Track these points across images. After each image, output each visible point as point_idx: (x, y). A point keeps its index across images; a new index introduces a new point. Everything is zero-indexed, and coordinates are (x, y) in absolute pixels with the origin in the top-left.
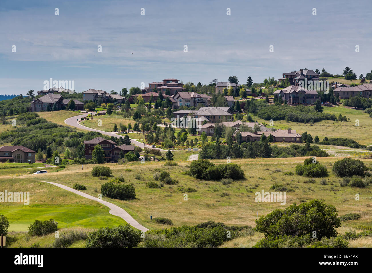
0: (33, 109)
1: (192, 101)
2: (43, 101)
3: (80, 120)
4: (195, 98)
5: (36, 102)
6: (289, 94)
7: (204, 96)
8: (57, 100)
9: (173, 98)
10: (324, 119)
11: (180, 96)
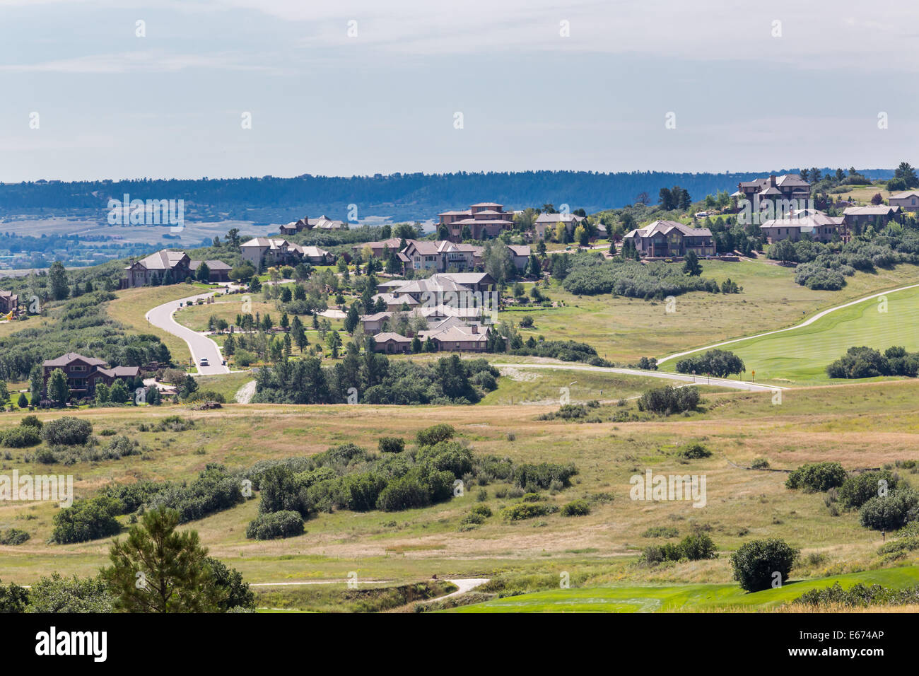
0: (130, 282)
1: (440, 259)
2: (149, 267)
3: (185, 305)
4: (446, 253)
5: (135, 268)
6: (648, 238)
7: (464, 247)
8: (174, 264)
9: (405, 253)
10: (691, 290)
11: (415, 250)
